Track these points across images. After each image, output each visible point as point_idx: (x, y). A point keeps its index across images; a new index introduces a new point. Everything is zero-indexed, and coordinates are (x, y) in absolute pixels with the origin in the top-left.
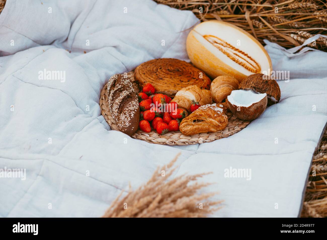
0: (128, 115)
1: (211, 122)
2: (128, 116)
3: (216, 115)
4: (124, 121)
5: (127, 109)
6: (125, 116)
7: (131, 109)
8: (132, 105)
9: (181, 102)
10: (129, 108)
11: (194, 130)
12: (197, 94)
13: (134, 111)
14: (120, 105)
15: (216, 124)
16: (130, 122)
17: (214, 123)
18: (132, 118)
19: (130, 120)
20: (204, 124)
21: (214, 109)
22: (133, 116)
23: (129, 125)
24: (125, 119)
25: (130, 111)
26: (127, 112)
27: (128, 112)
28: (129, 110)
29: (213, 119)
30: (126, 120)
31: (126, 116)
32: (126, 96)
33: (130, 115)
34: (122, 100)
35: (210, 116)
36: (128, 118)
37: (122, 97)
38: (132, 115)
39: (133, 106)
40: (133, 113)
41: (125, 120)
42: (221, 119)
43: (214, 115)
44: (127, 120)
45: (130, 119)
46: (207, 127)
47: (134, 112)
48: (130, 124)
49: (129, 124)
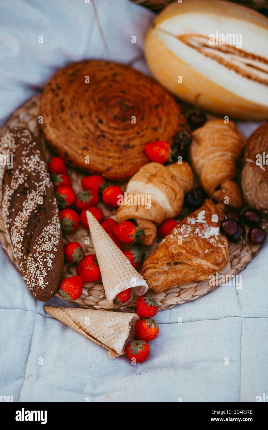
0: (41, 265)
1: (199, 266)
2: (42, 267)
3: (207, 250)
4: (35, 277)
5: (39, 250)
6: (36, 265)
7: (47, 249)
8: (47, 237)
9: (141, 211)
10: (43, 248)
11: (170, 284)
12: (169, 189)
13: (52, 252)
14: (26, 233)
15: (209, 268)
16: (45, 279)
17: (206, 267)
18: (49, 269)
19: (46, 274)
20: (188, 270)
21: (203, 235)
22: (51, 266)
23: (45, 286)
24: (36, 272)
25: (44, 253)
26: (38, 255)
27: (41, 257)
28: (43, 251)
29: (202, 259)
30: (39, 276)
31: (38, 266)
32: (35, 210)
33: (45, 263)
34: (28, 223)
35: (197, 254)
36: (43, 271)
37: (28, 211)
38: (50, 264)
39: (50, 239)
40: (50, 258)
41: (37, 275)
42: (218, 258)
43: (204, 251)
44: (41, 276)
45: (45, 272)
46: (193, 276)
47: (52, 256)
48: (48, 283)
49: (44, 284)
